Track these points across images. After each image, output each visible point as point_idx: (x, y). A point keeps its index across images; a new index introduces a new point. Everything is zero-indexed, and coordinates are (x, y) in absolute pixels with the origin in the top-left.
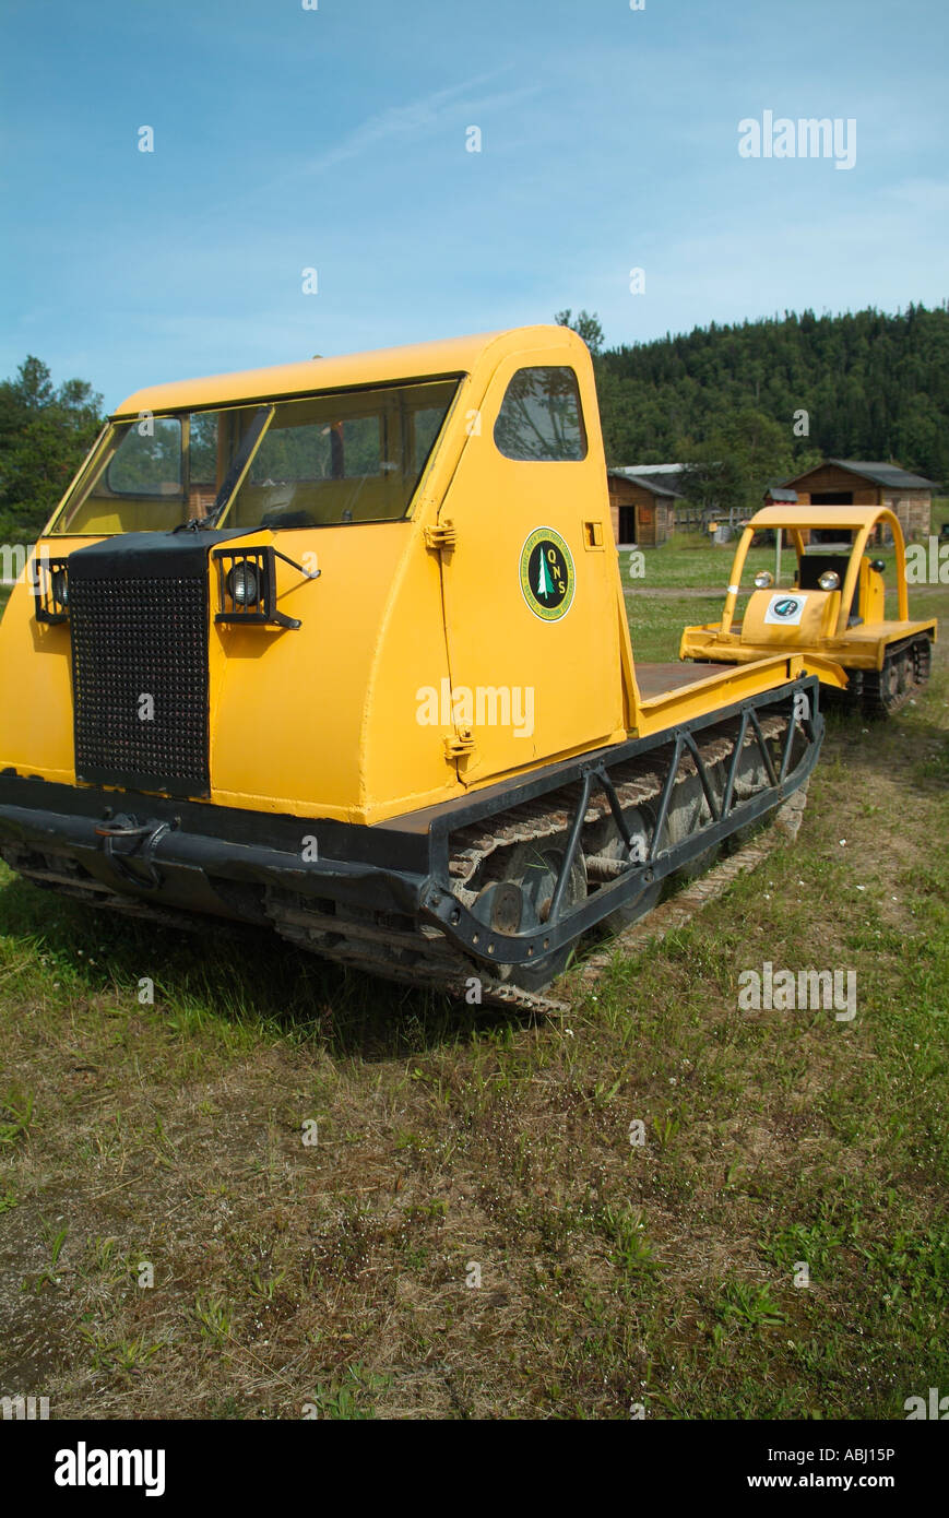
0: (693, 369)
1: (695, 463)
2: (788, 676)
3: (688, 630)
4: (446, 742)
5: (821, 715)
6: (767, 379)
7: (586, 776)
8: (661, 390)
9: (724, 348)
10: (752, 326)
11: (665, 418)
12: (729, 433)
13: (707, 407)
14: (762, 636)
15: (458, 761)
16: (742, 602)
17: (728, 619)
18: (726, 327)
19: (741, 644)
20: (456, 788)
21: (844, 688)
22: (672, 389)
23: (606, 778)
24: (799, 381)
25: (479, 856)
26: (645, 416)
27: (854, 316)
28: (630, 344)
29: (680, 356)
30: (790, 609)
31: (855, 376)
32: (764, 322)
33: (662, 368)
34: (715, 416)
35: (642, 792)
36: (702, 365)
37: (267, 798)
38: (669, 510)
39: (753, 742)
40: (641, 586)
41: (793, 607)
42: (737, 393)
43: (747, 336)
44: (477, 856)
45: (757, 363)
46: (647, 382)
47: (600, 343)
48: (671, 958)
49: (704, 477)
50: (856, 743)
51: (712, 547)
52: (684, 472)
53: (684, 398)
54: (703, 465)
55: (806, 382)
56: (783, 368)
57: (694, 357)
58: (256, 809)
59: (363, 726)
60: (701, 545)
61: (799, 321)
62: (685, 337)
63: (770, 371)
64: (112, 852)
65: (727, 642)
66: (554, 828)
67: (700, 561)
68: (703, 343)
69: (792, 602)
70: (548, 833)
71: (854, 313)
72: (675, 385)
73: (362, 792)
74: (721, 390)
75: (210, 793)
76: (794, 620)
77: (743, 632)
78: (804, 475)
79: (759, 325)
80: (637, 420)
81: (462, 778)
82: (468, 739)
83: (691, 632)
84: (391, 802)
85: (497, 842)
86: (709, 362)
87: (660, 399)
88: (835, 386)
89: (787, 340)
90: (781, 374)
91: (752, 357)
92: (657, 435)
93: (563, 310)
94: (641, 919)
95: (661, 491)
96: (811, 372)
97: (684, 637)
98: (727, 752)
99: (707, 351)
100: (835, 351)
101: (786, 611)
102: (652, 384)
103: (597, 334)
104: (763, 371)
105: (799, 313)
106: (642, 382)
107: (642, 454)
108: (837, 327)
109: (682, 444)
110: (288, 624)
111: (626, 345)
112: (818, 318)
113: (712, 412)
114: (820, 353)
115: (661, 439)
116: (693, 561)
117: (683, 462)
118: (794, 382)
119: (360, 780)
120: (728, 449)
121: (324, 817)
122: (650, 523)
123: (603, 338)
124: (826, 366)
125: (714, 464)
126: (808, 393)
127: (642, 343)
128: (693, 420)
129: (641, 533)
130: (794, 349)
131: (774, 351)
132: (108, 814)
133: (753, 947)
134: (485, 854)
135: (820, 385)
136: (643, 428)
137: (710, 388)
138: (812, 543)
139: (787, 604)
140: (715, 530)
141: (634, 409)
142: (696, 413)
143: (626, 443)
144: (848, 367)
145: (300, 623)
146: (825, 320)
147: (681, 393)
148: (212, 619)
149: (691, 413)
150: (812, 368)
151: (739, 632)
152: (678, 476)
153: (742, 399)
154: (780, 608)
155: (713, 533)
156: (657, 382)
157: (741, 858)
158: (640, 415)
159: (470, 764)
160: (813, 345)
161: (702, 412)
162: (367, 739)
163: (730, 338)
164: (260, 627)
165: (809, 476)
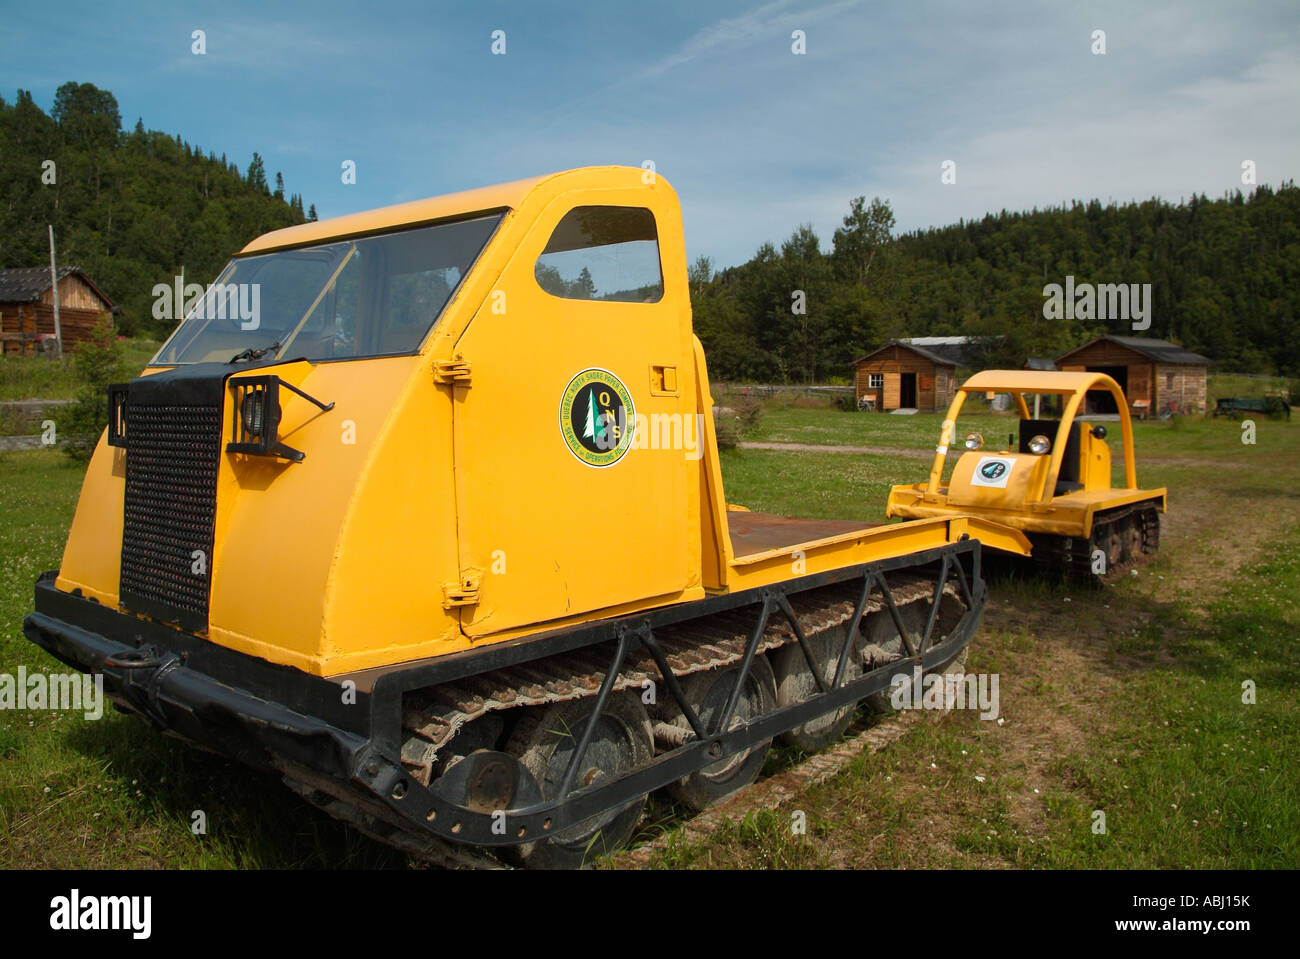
0: (983, 252)
1: (978, 335)
2: (948, 539)
3: (896, 489)
4: (444, 590)
5: (982, 582)
6: (1055, 262)
7: (622, 636)
8: (954, 270)
9: (1013, 233)
10: (1041, 213)
11: (956, 295)
12: (1012, 309)
13: (996, 287)
14: (969, 498)
15: (461, 611)
16: (950, 465)
17: (935, 478)
18: (1016, 214)
19: (948, 505)
20: (457, 641)
21: (1029, 555)
22: (964, 269)
23: (651, 640)
24: (1086, 264)
25: (462, 719)
26: (938, 293)
27: (1138, 206)
28: (926, 229)
29: (972, 240)
30: (998, 471)
31: (1139, 260)
32: (1052, 210)
33: (956, 251)
34: (1004, 294)
35: (717, 656)
36: (994, 248)
37: (248, 639)
38: (950, 378)
39: (882, 607)
40: (906, 447)
41: (1000, 470)
42: (1026, 274)
43: (1036, 223)
44: (457, 720)
45: (1045, 247)
46: (941, 262)
47: (892, 226)
48: (745, 844)
49: (987, 348)
50: (1059, 612)
51: (989, 414)
52: (969, 344)
53: (975, 277)
54: (988, 338)
55: (1092, 265)
56: (1071, 252)
57: (985, 240)
58: (239, 650)
59: (332, 568)
60: (979, 412)
61: (1086, 210)
62: (978, 222)
63: (1057, 255)
64: (132, 683)
65: (933, 502)
66: (578, 692)
67: (972, 426)
68: (994, 230)
69: (1000, 464)
70: (569, 697)
71: (1139, 202)
72: (967, 266)
73: (322, 640)
74: (1010, 271)
75: (208, 628)
76: (1001, 483)
77: (949, 493)
78: (1080, 348)
79: (1047, 213)
80: (931, 297)
81: (465, 629)
82: (470, 589)
83: (900, 491)
84: (362, 653)
85: (490, 704)
86: (1000, 245)
87: (953, 278)
88: (1119, 270)
89: (1074, 227)
90: (1069, 258)
91: (1041, 242)
92: (949, 311)
93: (858, 197)
94: (732, 795)
95: (941, 360)
96: (1098, 256)
97: (891, 495)
98: (845, 616)
99: (998, 236)
100: (1121, 237)
101: (993, 473)
102: (946, 265)
103: (889, 218)
104: (1050, 255)
105: (1086, 202)
106: (936, 263)
107: (934, 327)
108: (1123, 215)
109: (970, 317)
110: (294, 456)
111: (922, 230)
112: (1104, 207)
113: (1002, 290)
114: (1106, 238)
115: (952, 313)
116: (966, 425)
117: (967, 335)
118: (1081, 266)
119: (321, 627)
120: (1010, 323)
121: (289, 664)
122: (930, 389)
123: (894, 222)
124: (1112, 251)
125: (998, 337)
126: (1093, 275)
127: (937, 228)
128: (984, 297)
129: (922, 399)
130: (1082, 236)
131: (1061, 237)
132: (138, 642)
133: (847, 838)
134: (469, 717)
135: (1106, 268)
136: (936, 304)
137: (1000, 269)
138: (1088, 413)
139: (994, 467)
140: (993, 398)
141: (928, 286)
142: (987, 291)
143: (919, 317)
144: (1133, 253)
145: (304, 456)
146: (1111, 209)
147: (972, 273)
148: (224, 448)
149: (982, 290)
150: (1098, 252)
151: (945, 492)
152: (961, 347)
153: (1030, 279)
154: (987, 470)
155: (990, 400)
156: (950, 262)
157: (877, 732)
158: (933, 292)
159: (478, 615)
160: (1099, 232)
161: (993, 291)
162: (335, 583)
163: (1020, 224)
164: (273, 458)
165: (1086, 349)
